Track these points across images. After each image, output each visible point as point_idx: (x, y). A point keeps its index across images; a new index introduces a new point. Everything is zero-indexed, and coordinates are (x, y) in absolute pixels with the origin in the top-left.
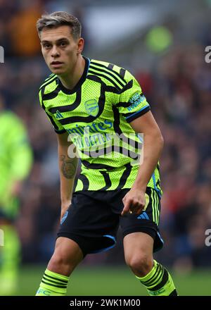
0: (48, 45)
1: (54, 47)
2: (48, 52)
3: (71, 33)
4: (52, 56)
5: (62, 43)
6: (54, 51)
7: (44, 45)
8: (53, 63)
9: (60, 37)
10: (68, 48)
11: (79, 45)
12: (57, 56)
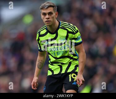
0: (45, 14)
1: (47, 15)
2: (44, 17)
3: (54, 10)
4: (46, 18)
5: (50, 14)
6: (47, 16)
7: (43, 14)
8: (47, 21)
9: (49, 11)
10: (52, 16)
11: (56, 15)
12: (48, 18)
